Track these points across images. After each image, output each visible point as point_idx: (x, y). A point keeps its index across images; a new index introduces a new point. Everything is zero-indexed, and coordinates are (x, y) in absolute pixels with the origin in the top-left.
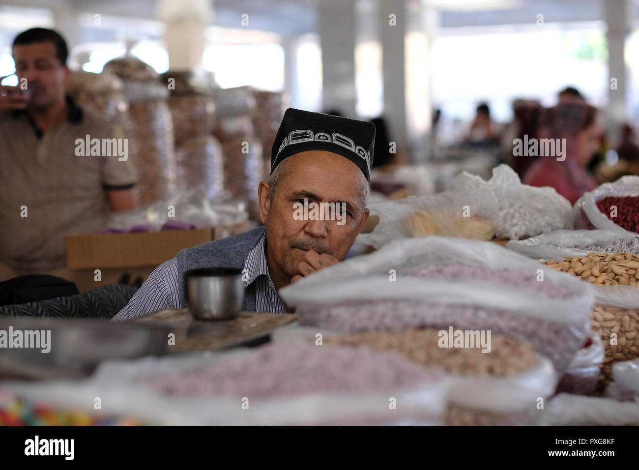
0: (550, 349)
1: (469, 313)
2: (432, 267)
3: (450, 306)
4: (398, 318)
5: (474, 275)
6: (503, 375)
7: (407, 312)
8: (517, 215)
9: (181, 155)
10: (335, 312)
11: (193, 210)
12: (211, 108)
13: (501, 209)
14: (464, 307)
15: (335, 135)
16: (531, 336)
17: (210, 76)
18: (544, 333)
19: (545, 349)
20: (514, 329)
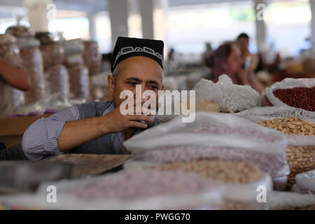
0: (266, 168)
1: (224, 151)
2: (201, 128)
3: (214, 148)
4: (187, 155)
5: (225, 131)
6: (247, 182)
7: (192, 151)
8: (232, 100)
9: (48, 75)
10: (154, 153)
11: (59, 103)
12: (62, 50)
13: (224, 97)
14: (222, 148)
15: (144, 48)
16: (257, 161)
17: (60, 34)
18: (263, 160)
19: (265, 168)
20: (248, 159)
